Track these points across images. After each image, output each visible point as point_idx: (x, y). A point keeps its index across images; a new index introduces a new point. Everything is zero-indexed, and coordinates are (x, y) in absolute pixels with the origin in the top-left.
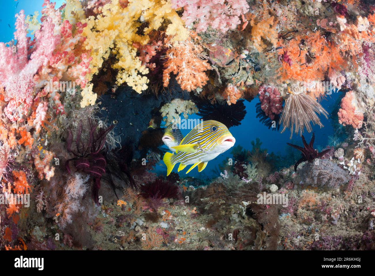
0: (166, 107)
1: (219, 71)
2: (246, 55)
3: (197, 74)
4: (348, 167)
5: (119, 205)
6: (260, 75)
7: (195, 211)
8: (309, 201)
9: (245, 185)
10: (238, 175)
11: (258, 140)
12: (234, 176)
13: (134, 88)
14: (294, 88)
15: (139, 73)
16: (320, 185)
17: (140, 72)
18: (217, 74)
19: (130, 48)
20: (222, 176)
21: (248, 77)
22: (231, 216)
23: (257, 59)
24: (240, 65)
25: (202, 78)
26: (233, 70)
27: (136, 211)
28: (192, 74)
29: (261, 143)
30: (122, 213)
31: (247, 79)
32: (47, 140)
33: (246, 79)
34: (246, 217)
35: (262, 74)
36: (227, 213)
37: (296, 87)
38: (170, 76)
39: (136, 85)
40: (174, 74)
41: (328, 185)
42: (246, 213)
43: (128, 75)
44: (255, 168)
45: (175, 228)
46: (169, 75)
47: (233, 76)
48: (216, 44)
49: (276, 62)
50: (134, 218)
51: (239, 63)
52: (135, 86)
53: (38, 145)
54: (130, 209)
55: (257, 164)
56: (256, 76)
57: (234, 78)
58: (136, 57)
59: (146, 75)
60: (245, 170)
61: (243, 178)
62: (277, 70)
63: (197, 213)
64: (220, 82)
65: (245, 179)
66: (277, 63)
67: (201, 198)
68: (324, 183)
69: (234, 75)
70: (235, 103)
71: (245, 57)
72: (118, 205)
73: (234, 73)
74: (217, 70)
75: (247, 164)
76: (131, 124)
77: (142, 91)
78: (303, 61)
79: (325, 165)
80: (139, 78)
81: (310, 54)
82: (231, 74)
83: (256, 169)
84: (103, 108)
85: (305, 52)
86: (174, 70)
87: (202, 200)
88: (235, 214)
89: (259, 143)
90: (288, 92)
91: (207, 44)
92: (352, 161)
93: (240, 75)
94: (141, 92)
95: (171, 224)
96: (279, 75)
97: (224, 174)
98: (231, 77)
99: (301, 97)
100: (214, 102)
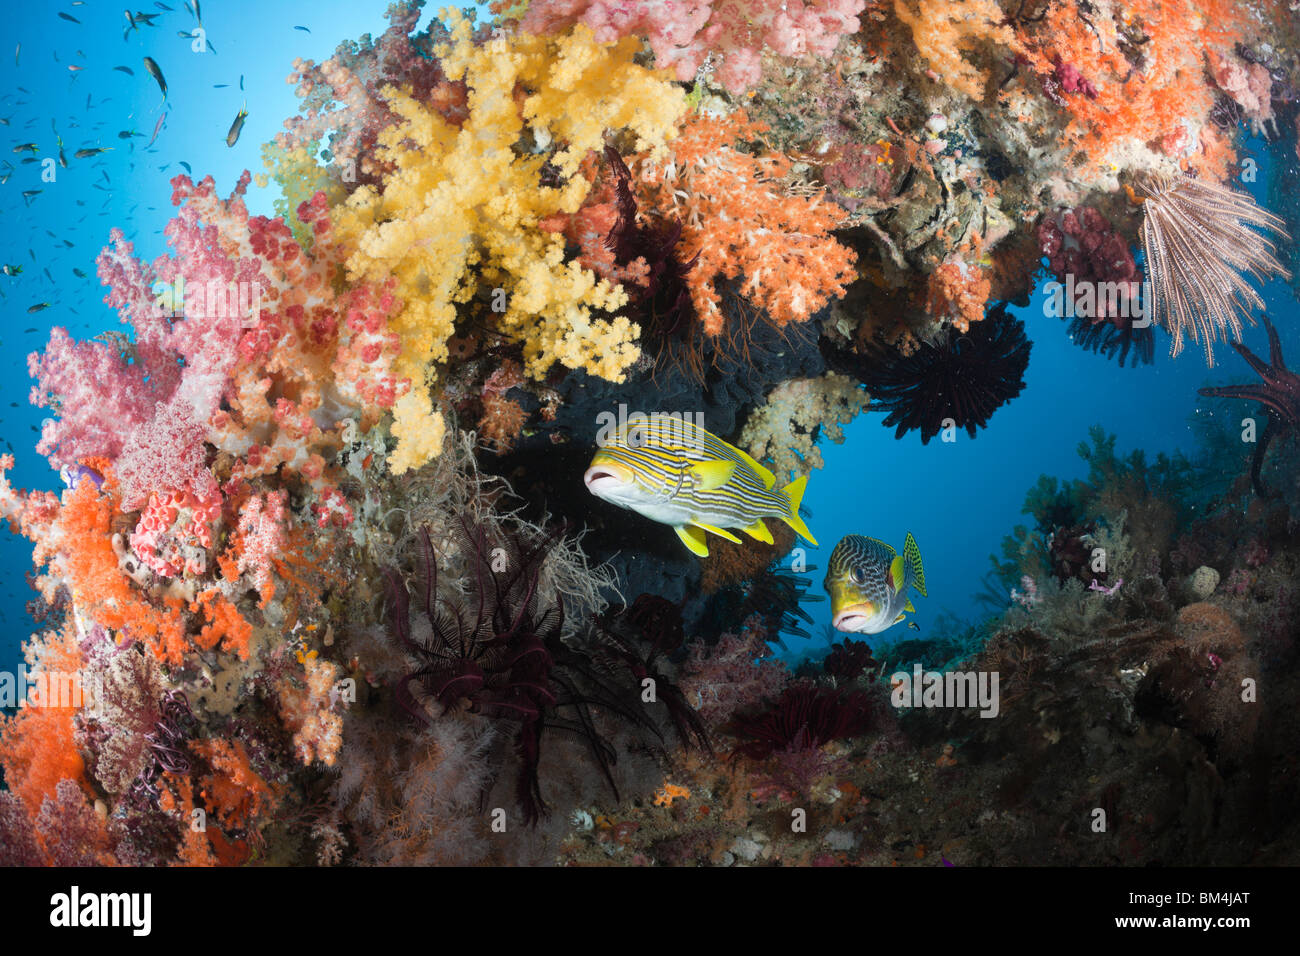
1: (884, 227)
2: (943, 136)
3: (809, 254)
6: (1020, 187)
7: (951, 757)
10: (1074, 579)
11: (1097, 435)
12: (1062, 585)
13: (594, 370)
15: (598, 314)
17: (598, 305)
18: (878, 238)
19: (538, 241)
20: (1019, 601)
21: (985, 214)
22: (1084, 739)
24: (940, 180)
27: (727, 813)
28: (789, 256)
29: (1113, 438)
30: (676, 828)
31: (984, 218)
32: (329, 626)
33: (982, 222)
34: (1140, 727)
35: (1026, 180)
36: (1067, 733)
38: (716, 292)
39: (596, 359)
40: (730, 278)
42: (1136, 713)
43: (558, 333)
45: (885, 841)
46: (713, 289)
47: (933, 223)
50: (724, 839)
51: (936, 173)
52: (592, 363)
53: (296, 647)
54: (705, 811)
55: (1124, 516)
57: (940, 231)
58: (565, 262)
59: (622, 311)
61: (1092, 587)
63: (959, 765)
64: (902, 262)
65: (1100, 585)
69: (936, 218)
70: (981, 316)
71: (944, 144)
72: (658, 803)
73: (933, 212)
74: (872, 223)
75: (1092, 531)
77: (625, 371)
80: (599, 330)
82: (928, 220)
83: (1127, 536)
86: (725, 264)
88: (1098, 728)
89: (1105, 444)
93: (957, 213)
94: (624, 377)
95: (865, 828)
97: (1025, 592)
98: (929, 232)
100: (912, 345)
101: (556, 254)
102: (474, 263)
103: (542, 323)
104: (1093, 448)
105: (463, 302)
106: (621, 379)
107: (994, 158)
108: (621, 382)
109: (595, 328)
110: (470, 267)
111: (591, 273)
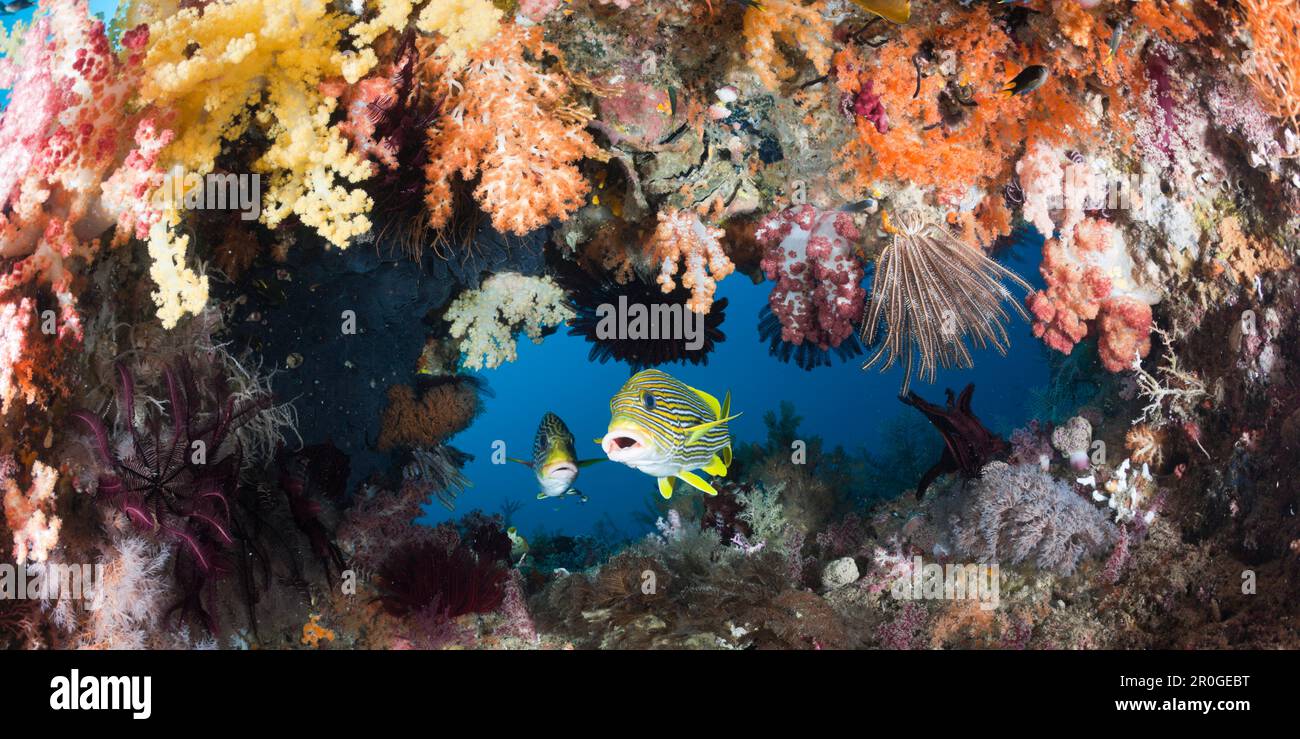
0: (467, 301)
1: (637, 167)
2: (728, 106)
3: (548, 175)
4: (1108, 495)
5: (309, 643)
6: (782, 175)
8: (971, 618)
9: (738, 563)
11: (787, 409)
13: (324, 231)
14: (904, 212)
16: (1009, 561)
17: (343, 175)
18: (628, 174)
19: (313, 99)
20: (663, 531)
21: (739, 185)
23: (768, 119)
24: (706, 142)
25: (563, 184)
26: (684, 157)
28: (529, 172)
33: (732, 192)
35: (789, 172)
37: (911, 211)
38: (450, 190)
39: (329, 222)
40: (466, 179)
41: (1039, 561)
43: (301, 189)
44: (777, 503)
46: (448, 186)
47: (682, 178)
48: (624, 78)
49: (834, 122)
51: (705, 135)
52: (326, 223)
56: (768, 180)
57: (686, 188)
59: (361, 185)
60: (742, 508)
62: (839, 151)
64: (642, 202)
66: (840, 126)
67: (585, 608)
68: (1022, 553)
69: (686, 175)
71: (727, 113)
73: (686, 168)
74: (627, 160)
75: (747, 490)
76: (348, 364)
77: (351, 238)
78: (930, 115)
79: (1027, 487)
80: (338, 196)
81: (955, 93)
84: (253, 316)
85: (936, 84)
86: (465, 166)
87: (586, 615)
90: (884, 231)
91: (593, 76)
92: (1121, 473)
93: (711, 177)
94: (348, 244)
96: (846, 168)
98: (675, 184)
99: (931, 245)
100: (627, 275)
101: (323, 116)
102: (252, 103)
103: (289, 176)
104: (779, 418)
105: (230, 139)
106: (344, 246)
107: (769, 141)
108: (343, 247)
109: (335, 193)
110: (248, 106)
111: (345, 142)
